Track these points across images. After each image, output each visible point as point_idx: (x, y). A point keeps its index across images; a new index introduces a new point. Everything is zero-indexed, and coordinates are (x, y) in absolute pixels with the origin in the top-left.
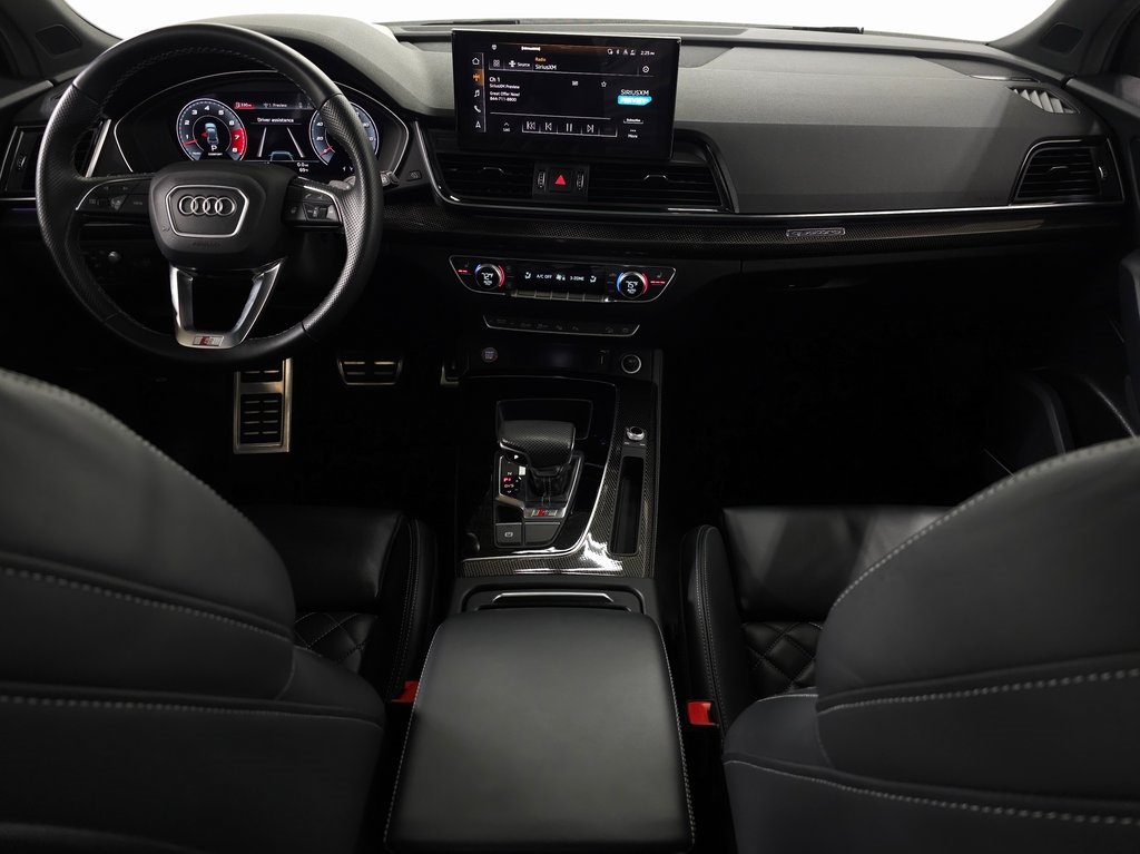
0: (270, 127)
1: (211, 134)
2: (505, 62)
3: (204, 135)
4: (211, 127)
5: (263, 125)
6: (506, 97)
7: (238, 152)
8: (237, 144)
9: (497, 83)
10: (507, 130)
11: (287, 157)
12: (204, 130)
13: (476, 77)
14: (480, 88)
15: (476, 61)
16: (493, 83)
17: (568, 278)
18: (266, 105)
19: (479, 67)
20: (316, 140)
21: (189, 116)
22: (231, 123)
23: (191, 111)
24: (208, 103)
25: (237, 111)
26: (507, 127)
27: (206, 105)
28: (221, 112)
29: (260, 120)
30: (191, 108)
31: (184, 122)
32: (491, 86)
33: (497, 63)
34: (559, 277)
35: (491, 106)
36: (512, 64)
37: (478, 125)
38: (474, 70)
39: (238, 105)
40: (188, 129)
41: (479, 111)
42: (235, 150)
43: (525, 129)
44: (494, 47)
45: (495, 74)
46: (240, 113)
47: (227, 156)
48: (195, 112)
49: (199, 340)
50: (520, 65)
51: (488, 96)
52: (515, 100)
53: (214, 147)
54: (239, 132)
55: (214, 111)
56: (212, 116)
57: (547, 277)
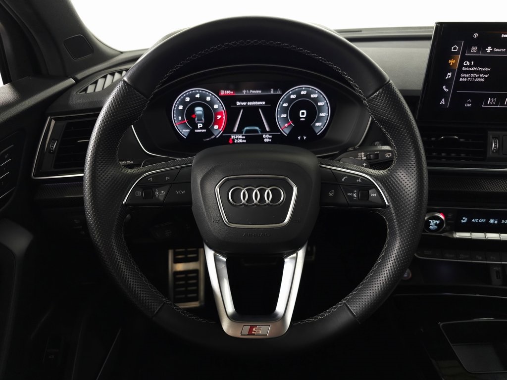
0: (246, 108)
1: (199, 116)
2: (482, 48)
3: (193, 116)
4: (199, 110)
5: (241, 107)
6: (475, 78)
7: (219, 128)
8: (219, 122)
9: (470, 66)
10: (469, 105)
11: (256, 131)
12: (193, 112)
13: (451, 62)
14: (453, 71)
15: (455, 48)
16: (466, 67)
17: (500, 222)
18: (244, 92)
19: (457, 53)
20: (281, 117)
21: (183, 103)
22: (216, 107)
23: (184, 98)
24: (198, 92)
25: (220, 97)
26: (469, 103)
27: (197, 93)
28: (208, 99)
29: (238, 103)
30: (185, 96)
31: (178, 107)
32: (464, 69)
33: (474, 49)
34: (492, 221)
35: (460, 85)
36: (489, 49)
37: (443, 102)
38: (451, 55)
39: (223, 93)
40: (181, 113)
41: (446, 90)
42: (216, 127)
43: (486, 104)
44: (476, 35)
45: (470, 59)
46: (224, 99)
47: (210, 133)
48: (188, 99)
49: (246, 329)
50: (496, 50)
51: (459, 77)
52: (483, 80)
53: (200, 125)
54: (221, 114)
55: (203, 98)
56: (202, 102)
57: (481, 221)
